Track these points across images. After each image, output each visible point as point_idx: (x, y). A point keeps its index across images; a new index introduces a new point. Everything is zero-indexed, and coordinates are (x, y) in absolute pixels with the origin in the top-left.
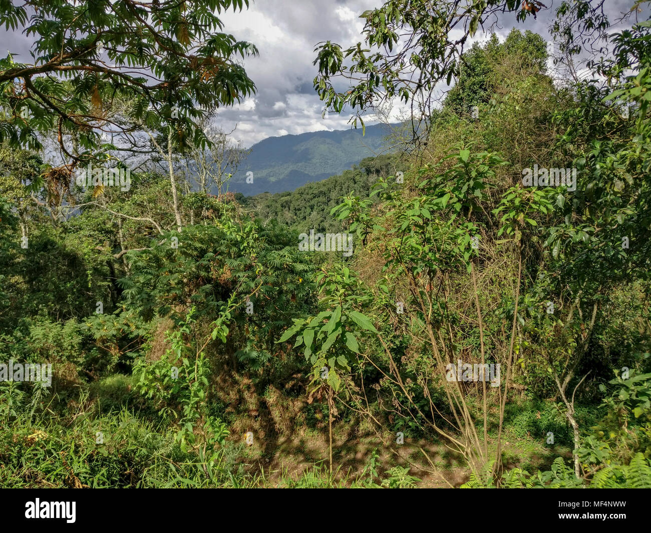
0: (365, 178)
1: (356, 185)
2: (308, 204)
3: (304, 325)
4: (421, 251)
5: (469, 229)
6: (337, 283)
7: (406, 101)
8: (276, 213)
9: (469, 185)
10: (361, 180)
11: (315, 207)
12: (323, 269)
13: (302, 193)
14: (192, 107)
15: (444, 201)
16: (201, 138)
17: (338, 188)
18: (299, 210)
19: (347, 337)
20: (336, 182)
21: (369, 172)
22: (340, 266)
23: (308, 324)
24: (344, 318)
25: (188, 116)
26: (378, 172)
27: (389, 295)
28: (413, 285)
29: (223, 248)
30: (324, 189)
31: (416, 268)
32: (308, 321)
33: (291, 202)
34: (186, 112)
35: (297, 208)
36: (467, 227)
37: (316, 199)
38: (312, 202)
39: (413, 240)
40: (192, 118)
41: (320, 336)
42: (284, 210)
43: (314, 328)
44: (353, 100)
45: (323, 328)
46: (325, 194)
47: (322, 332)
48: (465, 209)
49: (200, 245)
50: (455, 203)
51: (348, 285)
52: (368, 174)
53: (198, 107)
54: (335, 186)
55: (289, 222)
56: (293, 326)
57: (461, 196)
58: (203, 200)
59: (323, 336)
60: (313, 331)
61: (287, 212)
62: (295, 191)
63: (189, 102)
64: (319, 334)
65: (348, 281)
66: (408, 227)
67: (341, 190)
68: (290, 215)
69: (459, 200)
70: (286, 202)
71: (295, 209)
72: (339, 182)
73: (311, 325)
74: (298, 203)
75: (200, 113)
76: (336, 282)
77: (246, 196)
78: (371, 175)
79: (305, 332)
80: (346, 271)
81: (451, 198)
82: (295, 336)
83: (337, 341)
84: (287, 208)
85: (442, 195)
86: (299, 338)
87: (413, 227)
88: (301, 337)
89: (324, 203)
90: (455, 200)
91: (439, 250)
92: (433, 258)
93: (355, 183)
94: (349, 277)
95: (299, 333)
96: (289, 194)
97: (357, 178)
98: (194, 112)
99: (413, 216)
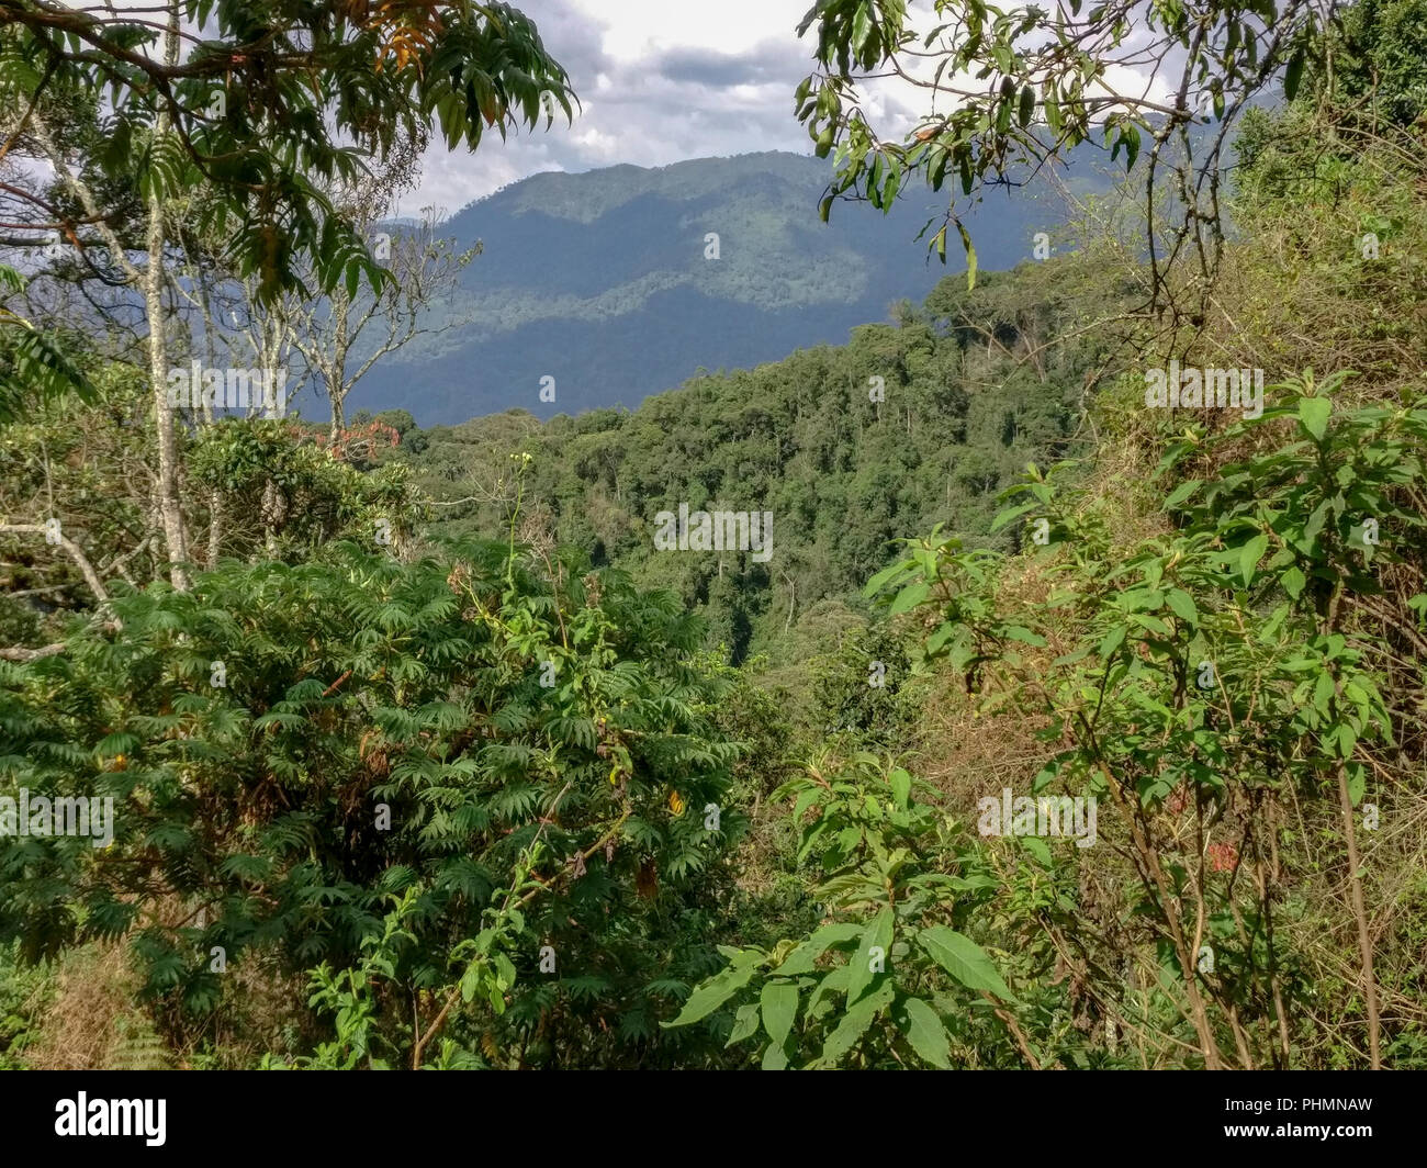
0: (951, 359)
1: (907, 391)
2: (698, 467)
3: (765, 969)
4: (1167, 725)
5: (1332, 655)
6: (867, 823)
7: (1130, 163)
8: (555, 503)
9: (1330, 511)
10: (931, 369)
11: (727, 481)
12: (813, 769)
13: (672, 420)
14: (321, 139)
15: (1247, 558)
16: (346, 254)
17: (829, 401)
18: (656, 490)
19: (912, 1014)
20: (823, 373)
21: (965, 337)
22: (876, 762)
23: (774, 964)
24: (901, 949)
25: (299, 168)
26: (1006, 334)
27: (1052, 874)
28: (1140, 842)
29: (362, 662)
30: (767, 404)
31: (1150, 783)
32: (777, 954)
33: (621, 456)
34: (292, 154)
35: (647, 480)
36: (1325, 649)
37: (732, 446)
38: (715, 460)
39: (1142, 686)
40: (316, 178)
41: (818, 1008)
42: (590, 491)
43: (794, 979)
44: (936, 163)
45: (830, 982)
46: (770, 424)
47: (827, 994)
48: (1320, 589)
49: (272, 648)
50: (1286, 568)
51: (904, 831)
52: (962, 344)
53: (340, 138)
54: (817, 393)
55: (610, 543)
56: (726, 972)
57: (1306, 547)
58: (272, 452)
59: (828, 1006)
60: (793, 991)
61: (602, 501)
62: (640, 411)
63: (309, 120)
64: (815, 997)
65: (904, 820)
66: (1123, 646)
67: (843, 408)
68: (613, 511)
69: (1299, 559)
70: (602, 455)
71: (638, 488)
72: (833, 375)
73: (785, 969)
74: (652, 461)
75: (346, 161)
76: (860, 820)
77: (425, 424)
78: (975, 348)
79: (767, 992)
80: (900, 781)
81: (1271, 551)
82: (728, 1007)
83: (876, 1028)
84: (602, 484)
85: (1240, 536)
86: (745, 1013)
87: (1138, 649)
88: (753, 1008)
89: (765, 464)
90: (1284, 557)
91: (1239, 713)
92: (1211, 748)
93: (905, 380)
94: (911, 804)
95: (748, 995)
96: (614, 423)
97: (916, 360)
98: (322, 157)
99: (1139, 611)
